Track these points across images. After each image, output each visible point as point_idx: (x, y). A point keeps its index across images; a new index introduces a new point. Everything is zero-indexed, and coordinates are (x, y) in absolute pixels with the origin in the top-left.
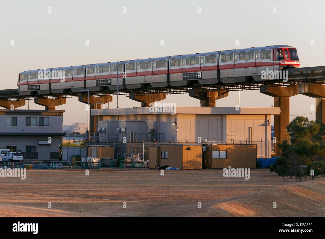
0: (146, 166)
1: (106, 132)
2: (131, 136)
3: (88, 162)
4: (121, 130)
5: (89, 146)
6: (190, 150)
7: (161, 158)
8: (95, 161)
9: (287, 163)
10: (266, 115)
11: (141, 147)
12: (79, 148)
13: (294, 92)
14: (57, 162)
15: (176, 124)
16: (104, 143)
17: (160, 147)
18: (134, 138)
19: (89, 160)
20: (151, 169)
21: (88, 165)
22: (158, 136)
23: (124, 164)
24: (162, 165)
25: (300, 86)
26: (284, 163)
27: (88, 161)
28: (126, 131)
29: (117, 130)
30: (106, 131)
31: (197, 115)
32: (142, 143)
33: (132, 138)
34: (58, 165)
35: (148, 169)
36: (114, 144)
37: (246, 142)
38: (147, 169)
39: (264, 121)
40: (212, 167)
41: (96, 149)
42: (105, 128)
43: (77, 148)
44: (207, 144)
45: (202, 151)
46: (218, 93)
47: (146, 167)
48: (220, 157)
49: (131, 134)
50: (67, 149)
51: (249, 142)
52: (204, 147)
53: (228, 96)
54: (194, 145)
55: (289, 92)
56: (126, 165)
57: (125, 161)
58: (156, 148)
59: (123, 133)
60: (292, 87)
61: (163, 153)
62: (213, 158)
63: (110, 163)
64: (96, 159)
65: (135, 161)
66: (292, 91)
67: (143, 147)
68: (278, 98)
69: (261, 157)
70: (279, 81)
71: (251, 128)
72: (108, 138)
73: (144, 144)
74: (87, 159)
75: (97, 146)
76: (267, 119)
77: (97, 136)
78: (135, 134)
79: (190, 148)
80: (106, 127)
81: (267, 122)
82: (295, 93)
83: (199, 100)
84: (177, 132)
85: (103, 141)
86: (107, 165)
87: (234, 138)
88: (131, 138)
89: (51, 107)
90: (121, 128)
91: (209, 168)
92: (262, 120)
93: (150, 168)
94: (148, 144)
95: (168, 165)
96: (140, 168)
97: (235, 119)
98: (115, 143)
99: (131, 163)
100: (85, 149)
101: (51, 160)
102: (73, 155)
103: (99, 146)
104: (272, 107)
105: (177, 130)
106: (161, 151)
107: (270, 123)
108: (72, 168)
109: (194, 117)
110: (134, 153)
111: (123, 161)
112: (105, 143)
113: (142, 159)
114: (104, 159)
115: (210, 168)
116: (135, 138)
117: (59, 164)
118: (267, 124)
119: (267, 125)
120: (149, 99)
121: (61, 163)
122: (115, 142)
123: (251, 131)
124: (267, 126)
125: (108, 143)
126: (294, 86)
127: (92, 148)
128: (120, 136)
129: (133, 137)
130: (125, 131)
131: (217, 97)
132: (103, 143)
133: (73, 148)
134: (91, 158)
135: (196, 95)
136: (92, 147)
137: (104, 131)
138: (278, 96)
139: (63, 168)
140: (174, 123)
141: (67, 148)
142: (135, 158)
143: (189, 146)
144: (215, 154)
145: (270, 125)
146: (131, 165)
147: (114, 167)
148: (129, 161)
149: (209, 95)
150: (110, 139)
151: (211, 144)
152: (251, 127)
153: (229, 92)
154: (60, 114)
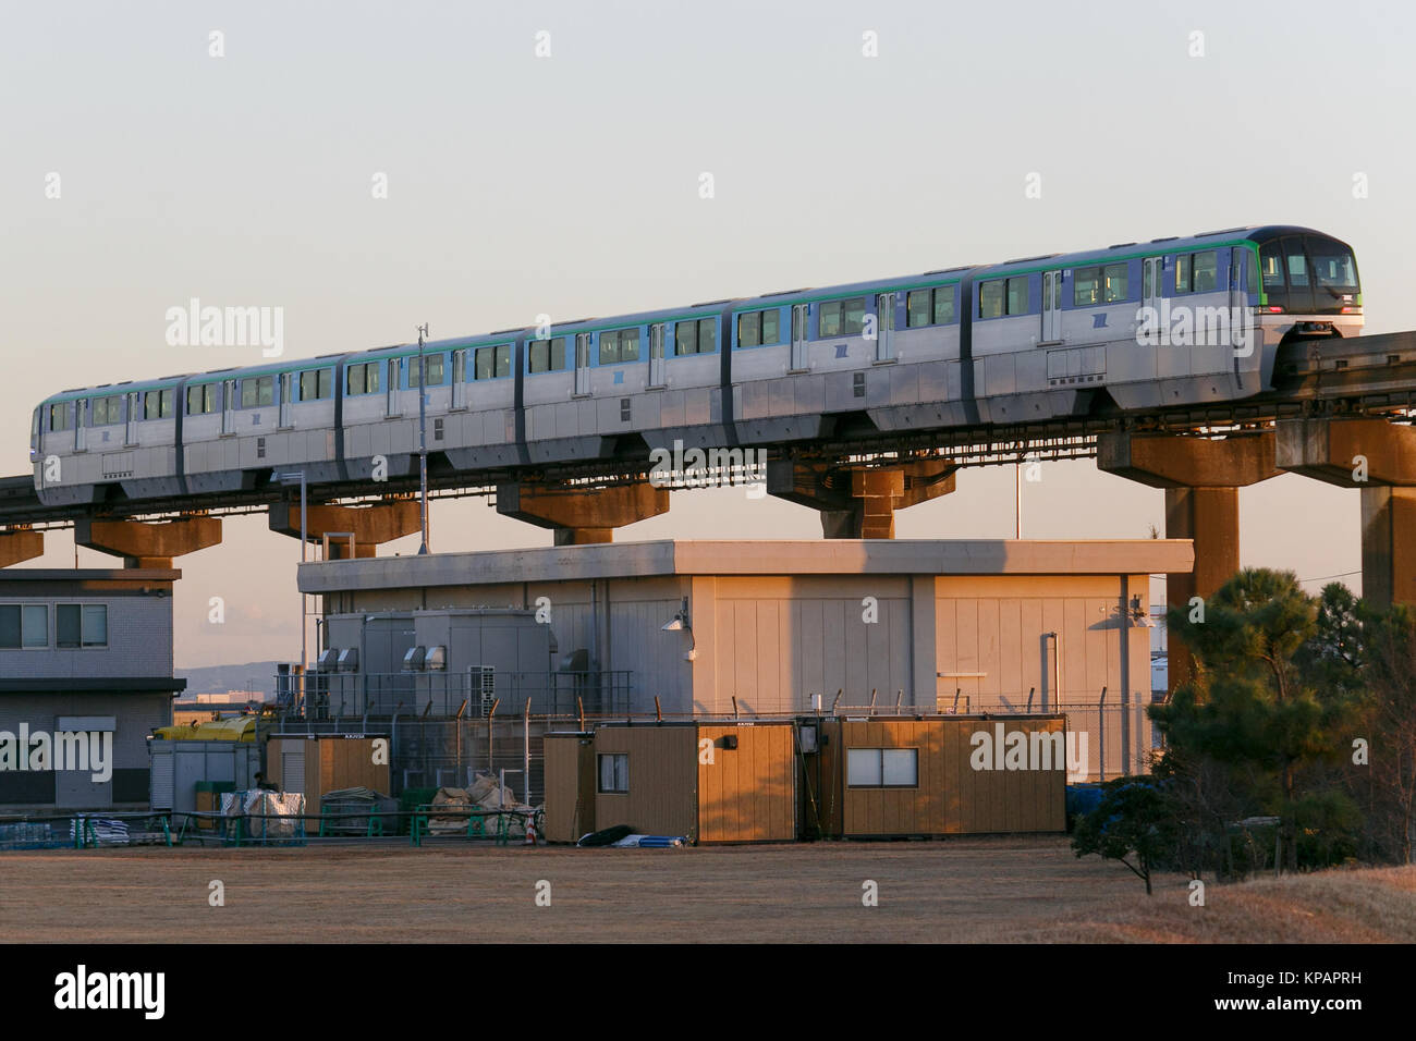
0: (529, 830)
1: (355, 671)
2: (473, 686)
3: (247, 813)
4: (425, 656)
5: (269, 738)
6: (734, 748)
7: (600, 791)
8: (281, 809)
9: (1160, 803)
10: (1124, 577)
11: (515, 738)
12: (230, 747)
13: (1260, 464)
14: (102, 815)
15: (687, 627)
16: (345, 720)
17: (592, 736)
18: (484, 696)
19: (255, 803)
20: (552, 843)
21: (250, 830)
22: (605, 683)
23: (432, 824)
24: (601, 826)
25: (1285, 434)
26: (1150, 806)
27: (250, 809)
28: (448, 661)
29: (408, 657)
30: (357, 666)
31: (798, 578)
32: (519, 717)
33: (476, 696)
34: (107, 830)
35: (541, 846)
36: (393, 723)
37: (1029, 706)
38: (534, 844)
39: (1117, 603)
40: (846, 832)
41: (303, 751)
42: (354, 651)
43: (219, 747)
44: (822, 719)
45: (798, 752)
46: (907, 479)
47: (531, 836)
48: (885, 783)
49: (473, 676)
50: (170, 753)
51: (1044, 706)
52: (808, 735)
53: (953, 489)
54: (756, 724)
55: (1238, 464)
56: (443, 826)
57: (439, 808)
58: (575, 741)
59: (436, 672)
60: (1248, 440)
61: (608, 762)
62: (850, 787)
63: (368, 816)
64: (286, 800)
65: (488, 805)
66: (1249, 461)
67: (523, 739)
68: (1183, 492)
69: (1102, 778)
70: (1188, 413)
71: (1050, 641)
72: (366, 695)
73: (528, 721)
74: (246, 800)
75: (306, 738)
76: (1131, 597)
77: (320, 688)
78: (489, 676)
79: (735, 738)
80: (357, 643)
81: (1131, 611)
82: (1265, 469)
83: (819, 512)
84: (690, 662)
85: (341, 713)
86: (355, 825)
87: (968, 688)
88: (469, 693)
89: (151, 561)
90: (423, 650)
91: (830, 833)
92: (1105, 602)
93: (548, 838)
94: (552, 723)
95: (630, 824)
96: (503, 839)
97: (993, 598)
98: (397, 720)
99: (467, 816)
100: (255, 752)
101: (117, 805)
102: (202, 779)
103: (317, 738)
104: (1155, 537)
105: (693, 655)
106: (600, 756)
107: (1142, 615)
108: (174, 844)
109: (784, 590)
110: (483, 766)
111: (429, 809)
112: (349, 720)
113: (519, 797)
114: (339, 801)
115: (837, 838)
116: (492, 696)
117: (109, 825)
118: (1132, 617)
119: (1132, 626)
120: (590, 516)
121: (125, 820)
122: (395, 717)
123: (1050, 653)
124: (1130, 630)
125: (364, 722)
126: (1259, 434)
127: (287, 746)
128: (420, 686)
129: (479, 693)
130: (445, 664)
131: (902, 495)
132: (340, 721)
133: (202, 746)
134: (262, 796)
135: (801, 490)
136: (284, 742)
137: (346, 664)
138: (1186, 485)
139: (131, 845)
140: (677, 618)
141: (170, 748)
142: (488, 792)
143: (731, 731)
144: (861, 766)
145: (1145, 626)
146: (465, 824)
147: (385, 835)
148: (456, 804)
149: (863, 488)
150: (373, 703)
151: (841, 719)
152: (1053, 636)
153: (957, 472)
154: (158, 586)
